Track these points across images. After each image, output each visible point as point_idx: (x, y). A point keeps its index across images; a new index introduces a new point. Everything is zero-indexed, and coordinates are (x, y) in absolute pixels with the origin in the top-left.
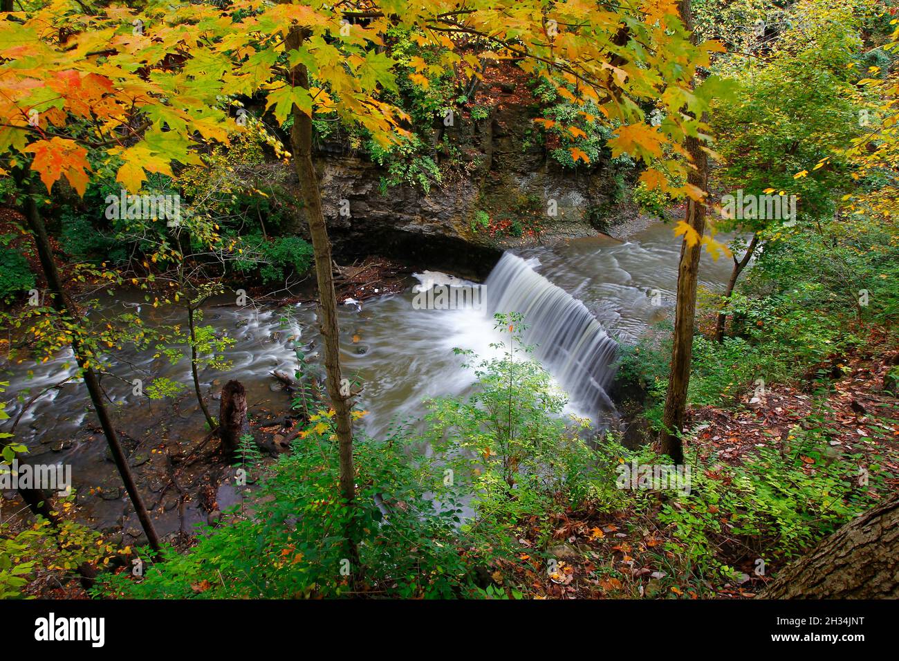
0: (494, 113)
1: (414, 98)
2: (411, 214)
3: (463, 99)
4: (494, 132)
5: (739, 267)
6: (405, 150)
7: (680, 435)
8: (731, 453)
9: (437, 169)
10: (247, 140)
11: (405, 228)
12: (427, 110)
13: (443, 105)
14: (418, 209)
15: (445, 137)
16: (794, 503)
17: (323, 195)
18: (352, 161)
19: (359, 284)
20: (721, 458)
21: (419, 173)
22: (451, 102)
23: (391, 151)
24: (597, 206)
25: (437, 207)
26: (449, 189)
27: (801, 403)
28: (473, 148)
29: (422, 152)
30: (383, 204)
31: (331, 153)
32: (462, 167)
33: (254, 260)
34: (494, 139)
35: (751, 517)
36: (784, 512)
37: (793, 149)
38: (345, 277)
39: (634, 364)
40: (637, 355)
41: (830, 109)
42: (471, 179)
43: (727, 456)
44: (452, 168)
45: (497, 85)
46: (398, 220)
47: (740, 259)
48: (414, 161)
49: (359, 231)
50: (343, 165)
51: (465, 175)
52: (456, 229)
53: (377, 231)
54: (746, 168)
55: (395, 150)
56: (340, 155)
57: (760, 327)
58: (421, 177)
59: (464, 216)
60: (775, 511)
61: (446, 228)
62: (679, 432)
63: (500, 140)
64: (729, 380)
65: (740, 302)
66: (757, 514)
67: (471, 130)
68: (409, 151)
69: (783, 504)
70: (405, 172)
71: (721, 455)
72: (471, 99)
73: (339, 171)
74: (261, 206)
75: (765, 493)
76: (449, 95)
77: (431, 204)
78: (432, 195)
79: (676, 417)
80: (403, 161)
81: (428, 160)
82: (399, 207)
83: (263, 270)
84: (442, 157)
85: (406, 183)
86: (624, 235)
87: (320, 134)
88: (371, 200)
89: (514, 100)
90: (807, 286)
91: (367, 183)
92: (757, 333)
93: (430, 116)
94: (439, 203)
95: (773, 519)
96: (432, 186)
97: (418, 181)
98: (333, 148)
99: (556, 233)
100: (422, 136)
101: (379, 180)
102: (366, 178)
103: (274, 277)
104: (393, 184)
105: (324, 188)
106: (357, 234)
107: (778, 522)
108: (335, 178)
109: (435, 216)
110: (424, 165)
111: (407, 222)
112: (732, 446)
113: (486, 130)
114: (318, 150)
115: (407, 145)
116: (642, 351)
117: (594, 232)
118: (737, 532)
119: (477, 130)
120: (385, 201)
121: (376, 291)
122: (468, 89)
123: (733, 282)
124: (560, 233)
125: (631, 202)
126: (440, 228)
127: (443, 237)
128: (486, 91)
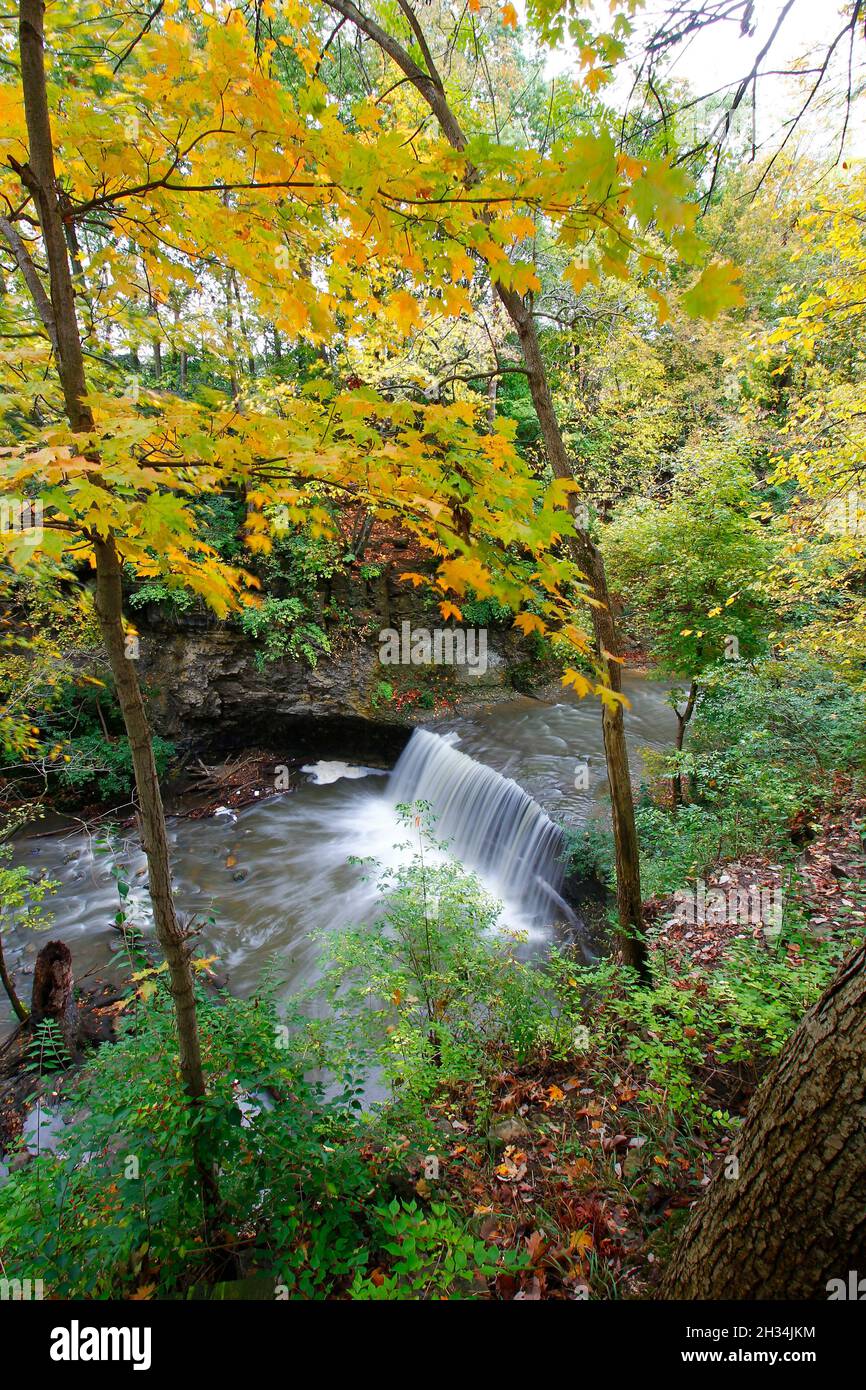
0: (389, 571)
1: (292, 558)
2: (296, 693)
3: (350, 557)
4: (389, 591)
5: (683, 719)
6: (285, 617)
7: (641, 937)
8: (709, 953)
9: (325, 637)
10: (84, 619)
11: (291, 710)
12: (309, 571)
13: (328, 565)
14: (305, 686)
15: (333, 600)
16: (783, 1008)
17: (183, 679)
18: (219, 635)
19: (234, 787)
20: (697, 962)
21: (303, 643)
22: (337, 561)
23: (267, 620)
24: (516, 666)
25: (328, 681)
26: (341, 659)
27: (777, 875)
28: (366, 610)
29: (305, 619)
30: (260, 683)
31: (193, 627)
32: (355, 632)
33: (90, 769)
34: (391, 598)
35: (738, 1034)
36: (773, 1023)
37: (711, 588)
38: (214, 780)
39: (586, 853)
40: (587, 840)
41: (739, 546)
42: (366, 645)
43: (705, 957)
44: (343, 634)
45: (389, 540)
46: (280, 701)
47: (682, 712)
48: (297, 629)
49: (231, 718)
50: (209, 641)
51: (359, 641)
52: (354, 706)
53: (255, 717)
54: (668, 612)
55: (273, 618)
56: (204, 628)
57: (714, 788)
58: (306, 648)
59: (362, 689)
60: (763, 1023)
61: (341, 705)
62: (638, 932)
63: (397, 599)
64: (693, 858)
65: (687, 763)
66: (745, 1029)
67: (363, 590)
68: (290, 619)
69: (771, 1011)
70: (286, 643)
71: (698, 957)
72: (360, 557)
73: (204, 648)
74: (102, 698)
75: (748, 999)
76: (334, 554)
77: (321, 678)
78: (321, 668)
79: (632, 913)
80: (284, 630)
81: (314, 628)
82: (281, 686)
83: (102, 781)
84: (330, 622)
85: (288, 656)
86: (553, 696)
87: (179, 606)
88: (246, 679)
89: (409, 556)
90: (752, 735)
91: (240, 659)
92: (712, 796)
93: (312, 577)
94: (330, 677)
95: (761, 1032)
96: (320, 658)
97: (302, 653)
98: (196, 620)
99: (474, 700)
100: (304, 599)
101: (254, 655)
102: (238, 654)
103: (117, 788)
104: (272, 658)
105: (185, 670)
106: (228, 723)
107: (768, 1036)
108: (199, 656)
109: (327, 693)
110: (309, 634)
111: (292, 703)
112: (709, 943)
113: (380, 590)
114: (176, 624)
115: (287, 612)
116: (593, 835)
117: (517, 695)
118: (724, 1059)
119: (369, 590)
120: (263, 680)
121: (257, 793)
122: (355, 546)
123: (680, 738)
124: (478, 701)
125: (554, 657)
126: (334, 707)
127: (338, 717)
128: (377, 547)
